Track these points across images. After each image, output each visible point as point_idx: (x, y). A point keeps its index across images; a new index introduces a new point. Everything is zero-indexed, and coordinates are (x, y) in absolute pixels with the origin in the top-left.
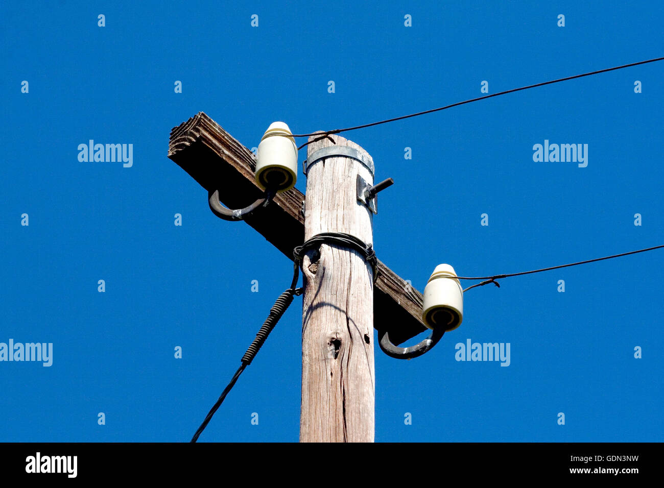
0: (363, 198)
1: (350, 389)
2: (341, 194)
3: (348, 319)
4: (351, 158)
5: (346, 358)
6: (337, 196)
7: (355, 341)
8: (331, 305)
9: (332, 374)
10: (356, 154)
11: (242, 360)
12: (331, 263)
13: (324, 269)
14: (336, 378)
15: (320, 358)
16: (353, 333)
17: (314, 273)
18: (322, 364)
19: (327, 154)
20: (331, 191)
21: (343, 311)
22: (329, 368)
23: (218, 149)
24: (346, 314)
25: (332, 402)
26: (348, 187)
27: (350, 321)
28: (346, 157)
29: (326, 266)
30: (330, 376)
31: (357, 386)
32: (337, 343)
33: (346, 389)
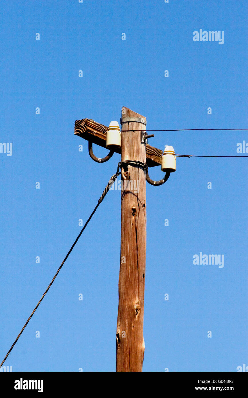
0: (143, 141)
1: (139, 231)
2: (135, 140)
3: (138, 199)
4: (139, 122)
5: (137, 217)
6: (134, 141)
7: (140, 209)
8: (132, 193)
9: (132, 224)
10: (140, 120)
11: (98, 202)
12: (132, 174)
13: (130, 177)
14: (134, 226)
15: (128, 217)
16: (140, 205)
17: (126, 177)
18: (129, 219)
19: (130, 120)
20: (132, 139)
21: (136, 196)
22: (131, 222)
23: (92, 132)
24: (137, 197)
25: (133, 237)
26: (137, 137)
27: (139, 200)
28: (137, 122)
29: (130, 176)
30: (132, 225)
31: (141, 229)
32: (134, 210)
33: (137, 231)
